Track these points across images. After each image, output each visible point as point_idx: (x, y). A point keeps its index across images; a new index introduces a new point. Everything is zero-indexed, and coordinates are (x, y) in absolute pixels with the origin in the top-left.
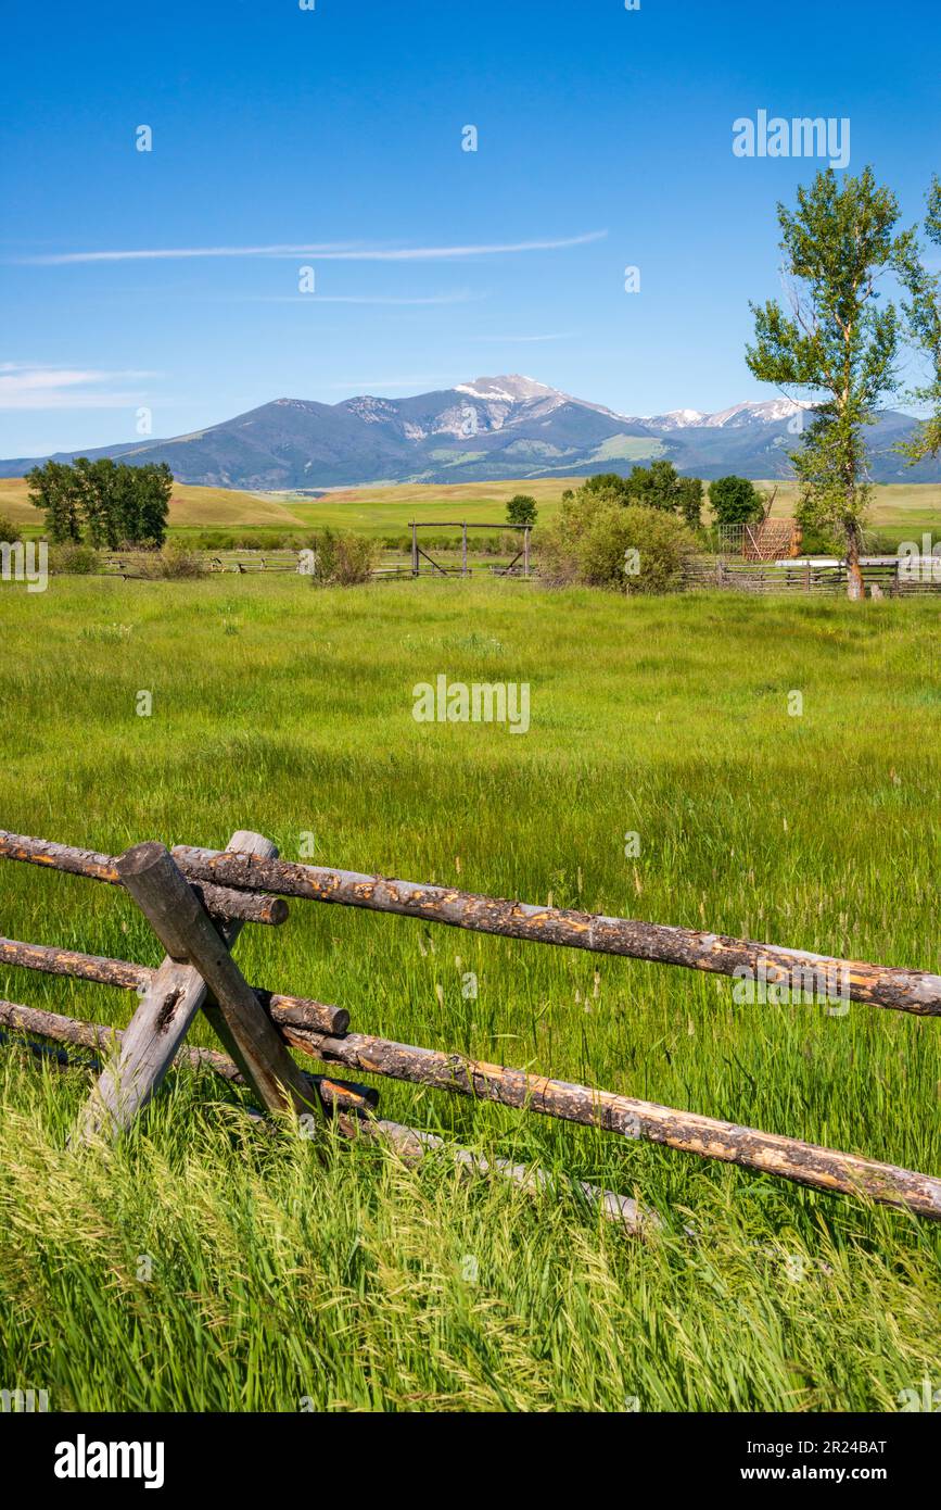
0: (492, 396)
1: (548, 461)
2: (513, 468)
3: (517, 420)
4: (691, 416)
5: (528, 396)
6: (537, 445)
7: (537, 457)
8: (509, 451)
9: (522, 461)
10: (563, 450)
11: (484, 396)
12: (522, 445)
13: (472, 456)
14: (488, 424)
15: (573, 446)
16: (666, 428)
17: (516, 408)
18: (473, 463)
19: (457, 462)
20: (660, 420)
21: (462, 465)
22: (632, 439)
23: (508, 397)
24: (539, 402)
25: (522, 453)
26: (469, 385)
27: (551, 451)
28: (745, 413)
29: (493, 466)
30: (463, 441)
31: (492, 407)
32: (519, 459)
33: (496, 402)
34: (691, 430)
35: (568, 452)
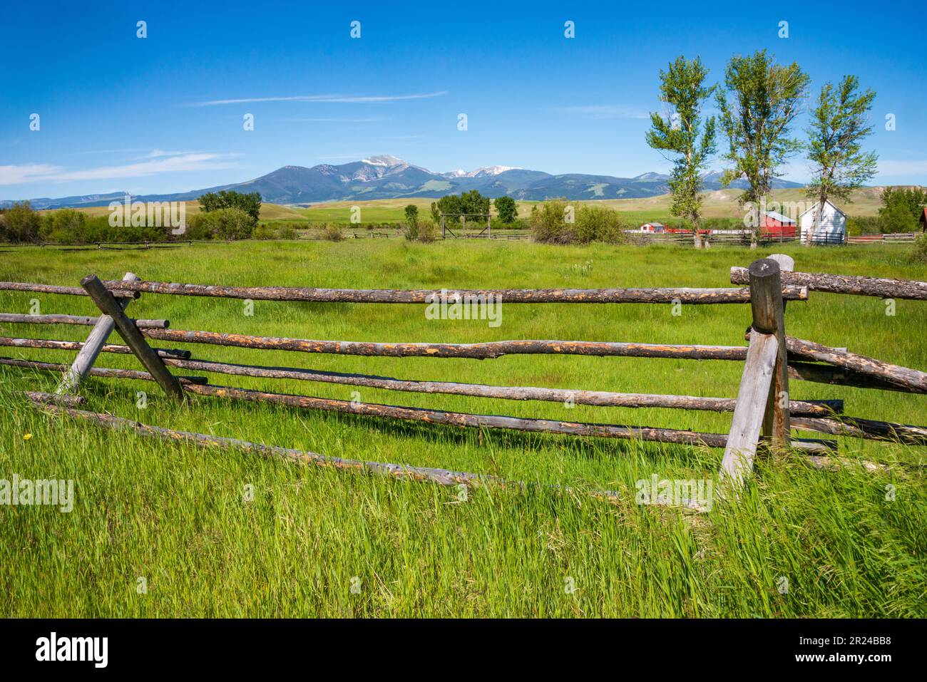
0: (378, 164)
1: (402, 191)
2: (388, 194)
3: (389, 174)
4: (461, 172)
5: (393, 164)
6: (397, 184)
7: (397, 190)
8: (385, 187)
9: (391, 191)
10: (408, 186)
11: (374, 164)
12: (391, 185)
13: (369, 189)
14: (376, 176)
15: (411, 185)
16: (451, 177)
17: (388, 169)
18: (371, 192)
19: (364, 192)
20: (447, 174)
21: (365, 193)
22: (436, 182)
23: (384, 164)
24: (397, 166)
25: (391, 188)
26: (368, 159)
27: (403, 187)
28: (483, 172)
29: (379, 193)
30: (366, 183)
31: (378, 169)
32: (390, 190)
33: (379, 167)
34: (461, 178)
35: (411, 187)
